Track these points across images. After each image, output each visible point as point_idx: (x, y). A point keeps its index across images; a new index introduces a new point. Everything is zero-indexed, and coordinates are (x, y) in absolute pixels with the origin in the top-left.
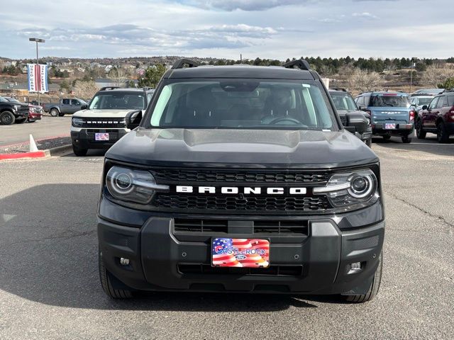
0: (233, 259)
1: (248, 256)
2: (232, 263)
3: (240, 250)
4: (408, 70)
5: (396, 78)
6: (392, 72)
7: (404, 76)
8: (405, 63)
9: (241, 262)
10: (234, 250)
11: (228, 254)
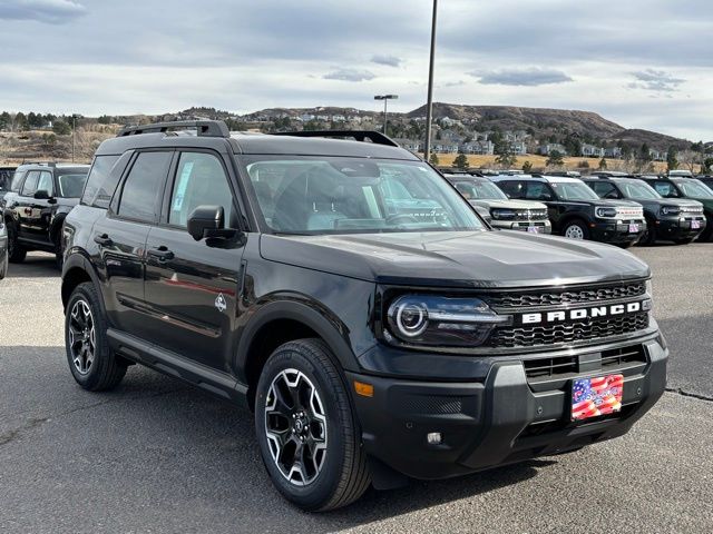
0: (592, 407)
1: (604, 399)
2: (591, 412)
3: (598, 392)
4: (42, 133)
5: (23, 144)
6: (16, 135)
7: (35, 142)
8: (35, 121)
9: (600, 408)
10: (593, 394)
11: (587, 401)
